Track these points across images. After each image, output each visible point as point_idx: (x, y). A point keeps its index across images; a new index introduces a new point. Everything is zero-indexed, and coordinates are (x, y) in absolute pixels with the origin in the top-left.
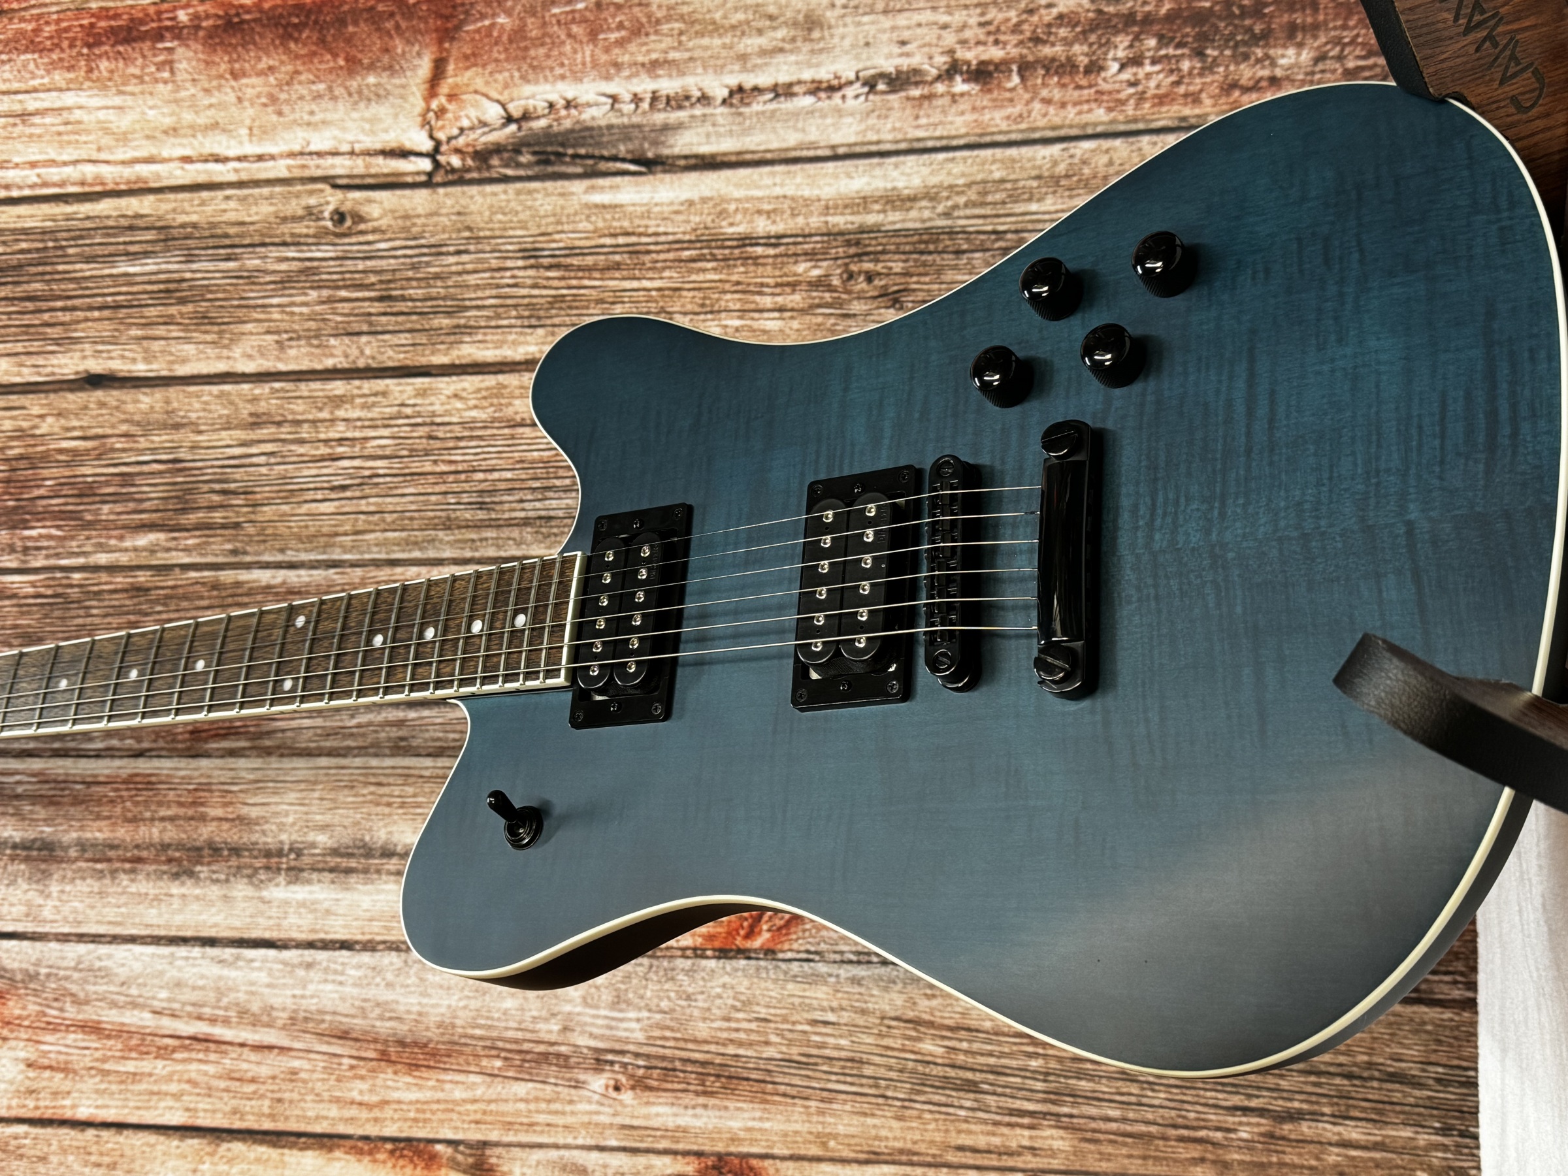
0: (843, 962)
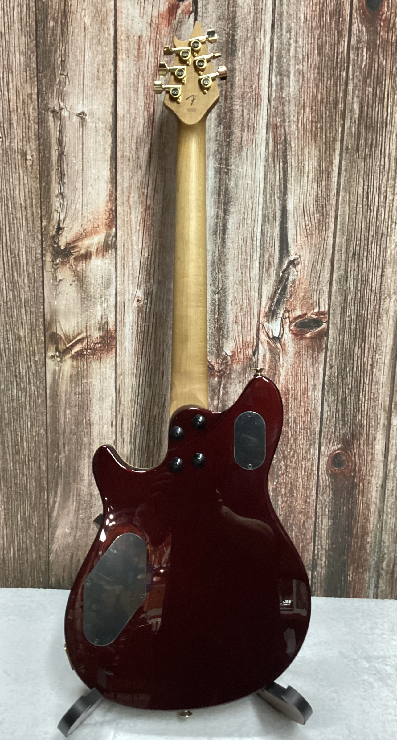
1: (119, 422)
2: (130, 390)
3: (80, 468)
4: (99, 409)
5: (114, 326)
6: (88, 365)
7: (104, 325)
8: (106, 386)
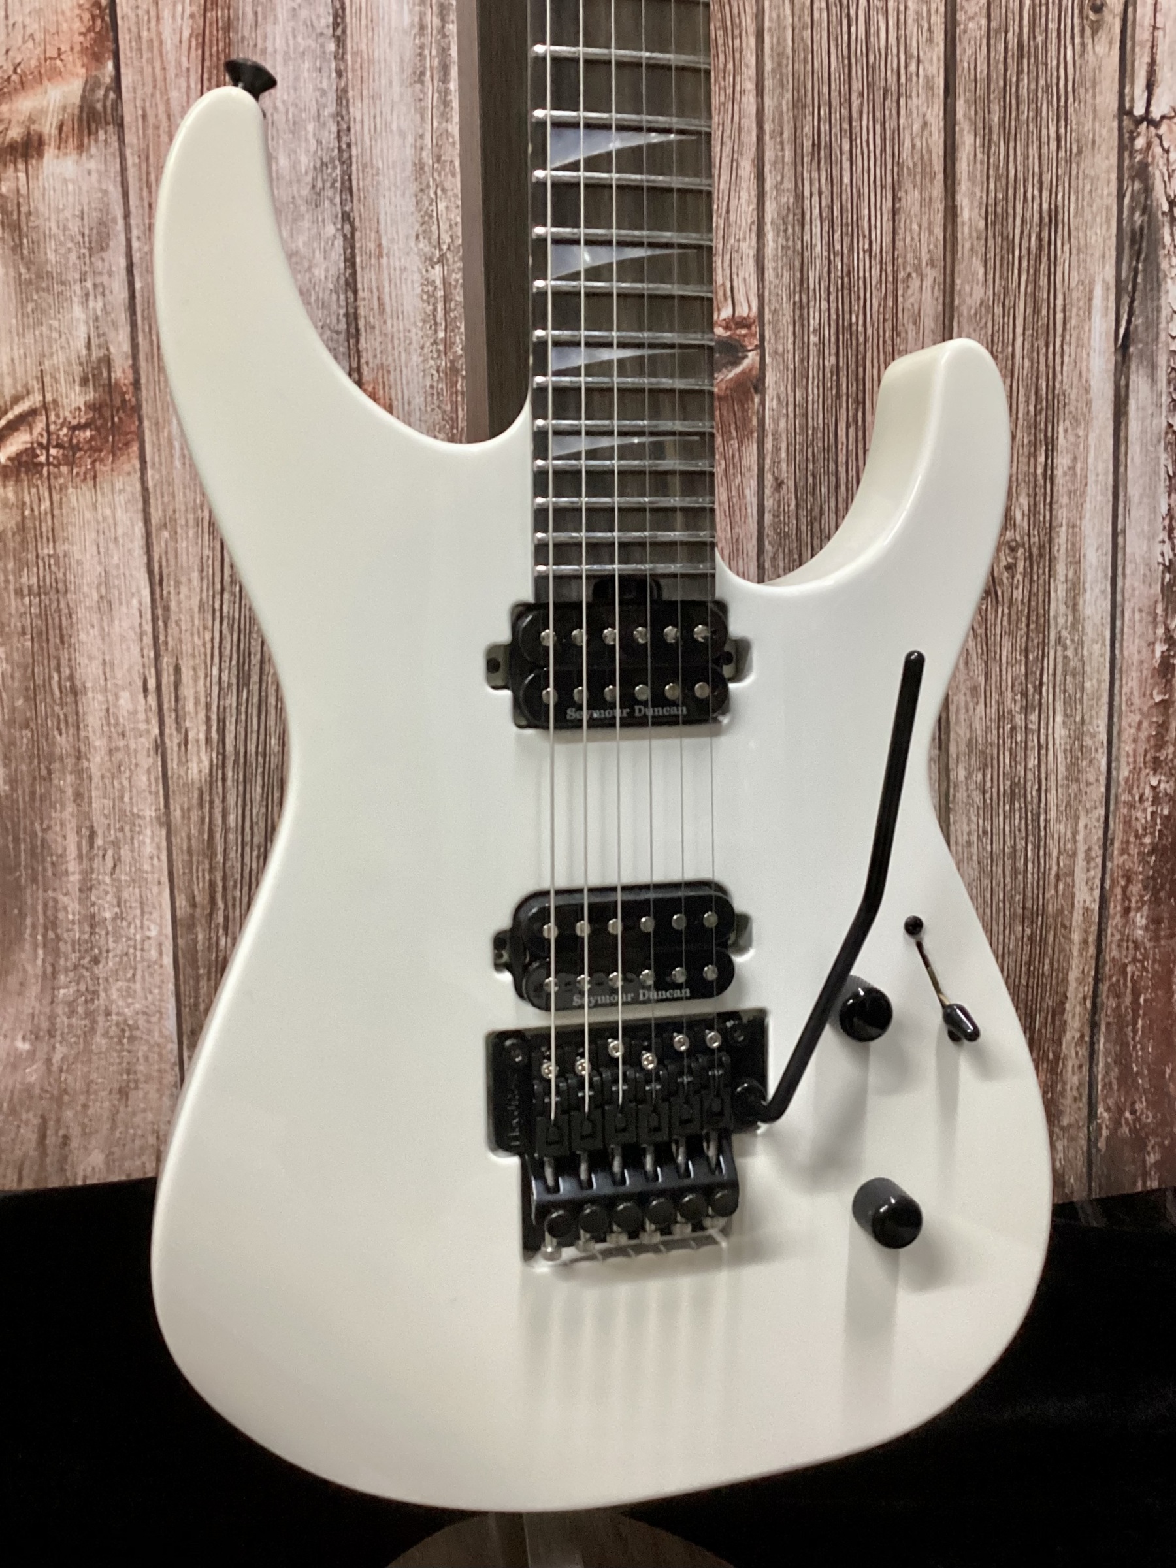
1: (167, 679)
2: (195, 575)
3: (50, 836)
4: (99, 641)
5: (130, 372)
6: (56, 497)
7: (99, 368)
8: (117, 567)
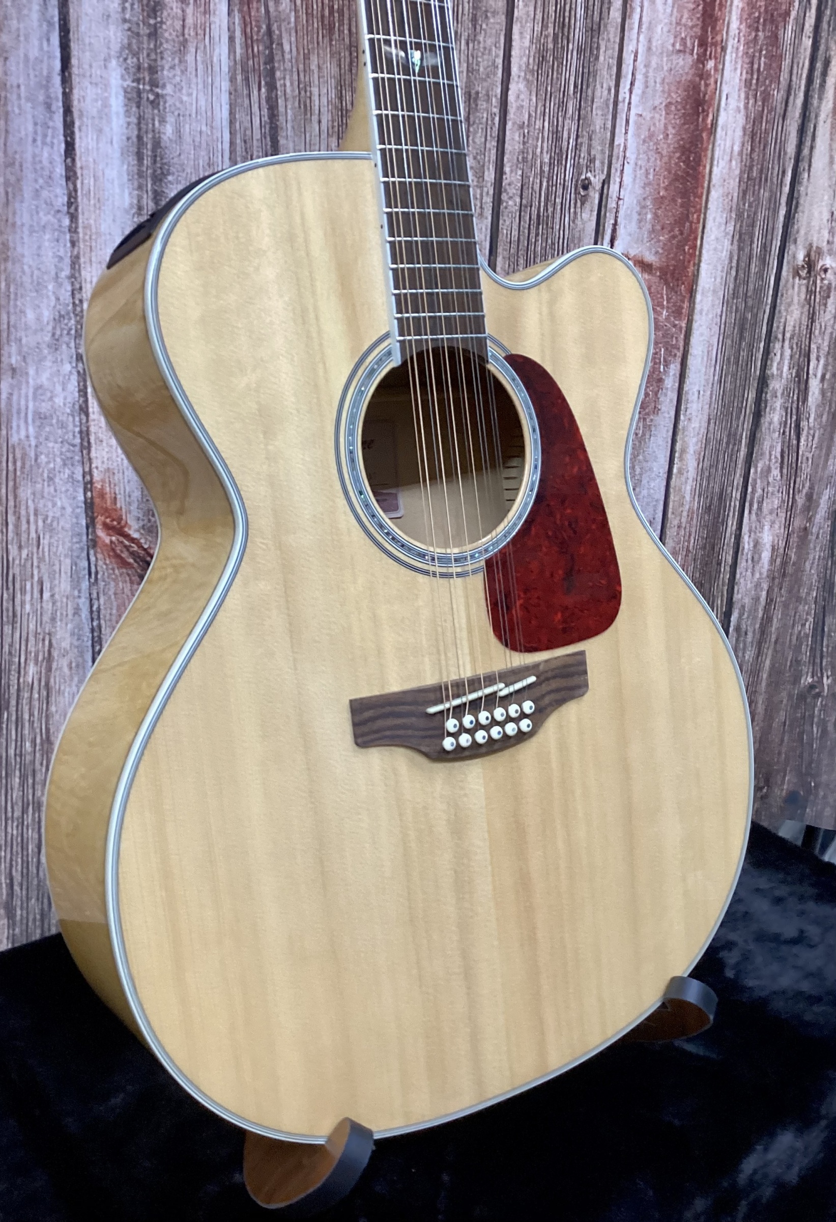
0: (91, 600)
